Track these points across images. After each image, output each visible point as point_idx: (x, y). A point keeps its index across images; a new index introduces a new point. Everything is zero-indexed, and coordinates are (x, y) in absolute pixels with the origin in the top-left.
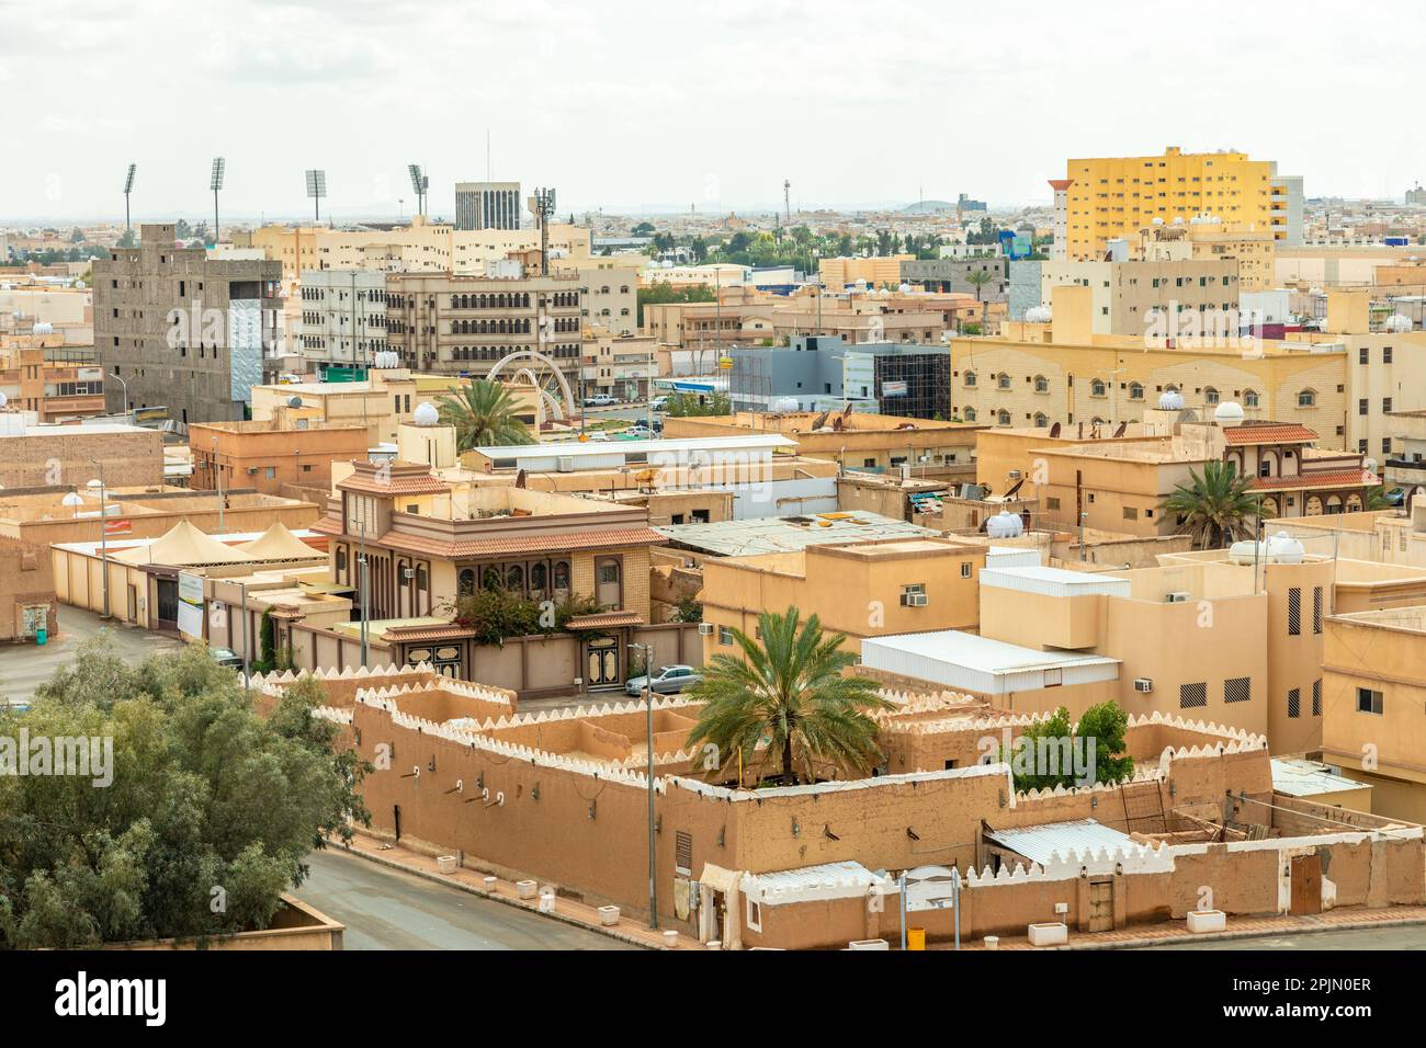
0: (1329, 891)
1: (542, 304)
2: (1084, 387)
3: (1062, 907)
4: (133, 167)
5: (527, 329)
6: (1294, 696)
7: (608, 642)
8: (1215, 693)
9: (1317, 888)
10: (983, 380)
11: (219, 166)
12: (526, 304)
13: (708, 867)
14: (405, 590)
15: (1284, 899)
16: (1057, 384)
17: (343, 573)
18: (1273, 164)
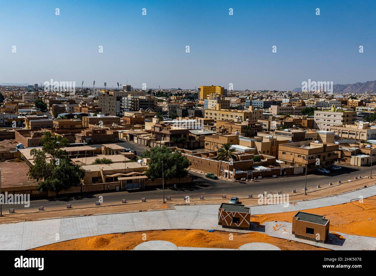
0: (285, 173)
1: (150, 102)
2: (221, 115)
3: (261, 175)
4: (83, 81)
5: (148, 105)
6: (273, 152)
7: (186, 144)
8: (266, 152)
9: (284, 172)
10: (209, 114)
11: (94, 82)
12: (148, 102)
13: (225, 170)
14: (162, 137)
15: (281, 174)
16: (218, 115)
17: (153, 135)
18: (224, 88)
